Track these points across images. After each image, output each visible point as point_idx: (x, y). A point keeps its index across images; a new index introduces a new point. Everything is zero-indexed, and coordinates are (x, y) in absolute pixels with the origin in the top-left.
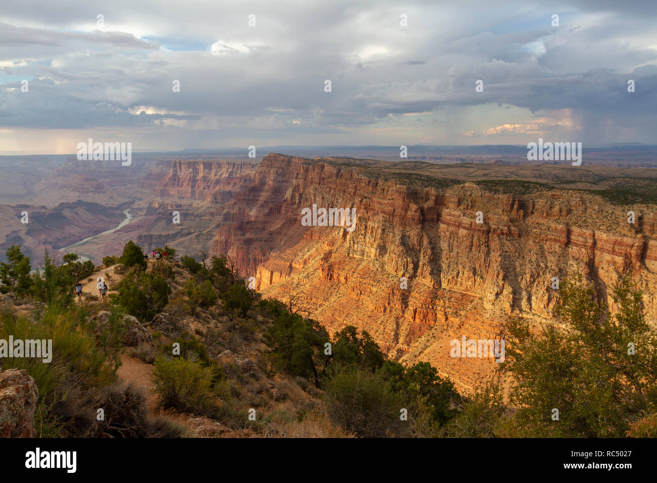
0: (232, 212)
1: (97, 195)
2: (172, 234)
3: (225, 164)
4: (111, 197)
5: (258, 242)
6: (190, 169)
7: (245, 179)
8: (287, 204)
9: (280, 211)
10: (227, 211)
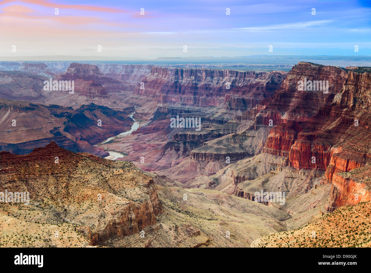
0: (264, 116)
1: (102, 100)
2: (204, 135)
3: (228, 72)
4: (115, 102)
5: (319, 138)
6: (192, 77)
7: (258, 88)
8: (336, 108)
9: (329, 114)
10: (260, 115)
